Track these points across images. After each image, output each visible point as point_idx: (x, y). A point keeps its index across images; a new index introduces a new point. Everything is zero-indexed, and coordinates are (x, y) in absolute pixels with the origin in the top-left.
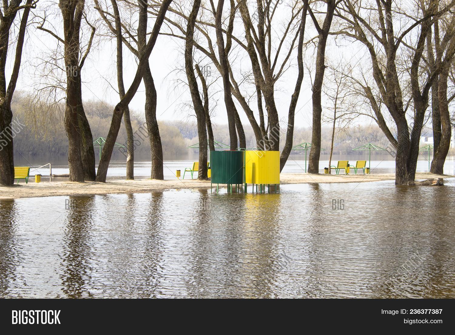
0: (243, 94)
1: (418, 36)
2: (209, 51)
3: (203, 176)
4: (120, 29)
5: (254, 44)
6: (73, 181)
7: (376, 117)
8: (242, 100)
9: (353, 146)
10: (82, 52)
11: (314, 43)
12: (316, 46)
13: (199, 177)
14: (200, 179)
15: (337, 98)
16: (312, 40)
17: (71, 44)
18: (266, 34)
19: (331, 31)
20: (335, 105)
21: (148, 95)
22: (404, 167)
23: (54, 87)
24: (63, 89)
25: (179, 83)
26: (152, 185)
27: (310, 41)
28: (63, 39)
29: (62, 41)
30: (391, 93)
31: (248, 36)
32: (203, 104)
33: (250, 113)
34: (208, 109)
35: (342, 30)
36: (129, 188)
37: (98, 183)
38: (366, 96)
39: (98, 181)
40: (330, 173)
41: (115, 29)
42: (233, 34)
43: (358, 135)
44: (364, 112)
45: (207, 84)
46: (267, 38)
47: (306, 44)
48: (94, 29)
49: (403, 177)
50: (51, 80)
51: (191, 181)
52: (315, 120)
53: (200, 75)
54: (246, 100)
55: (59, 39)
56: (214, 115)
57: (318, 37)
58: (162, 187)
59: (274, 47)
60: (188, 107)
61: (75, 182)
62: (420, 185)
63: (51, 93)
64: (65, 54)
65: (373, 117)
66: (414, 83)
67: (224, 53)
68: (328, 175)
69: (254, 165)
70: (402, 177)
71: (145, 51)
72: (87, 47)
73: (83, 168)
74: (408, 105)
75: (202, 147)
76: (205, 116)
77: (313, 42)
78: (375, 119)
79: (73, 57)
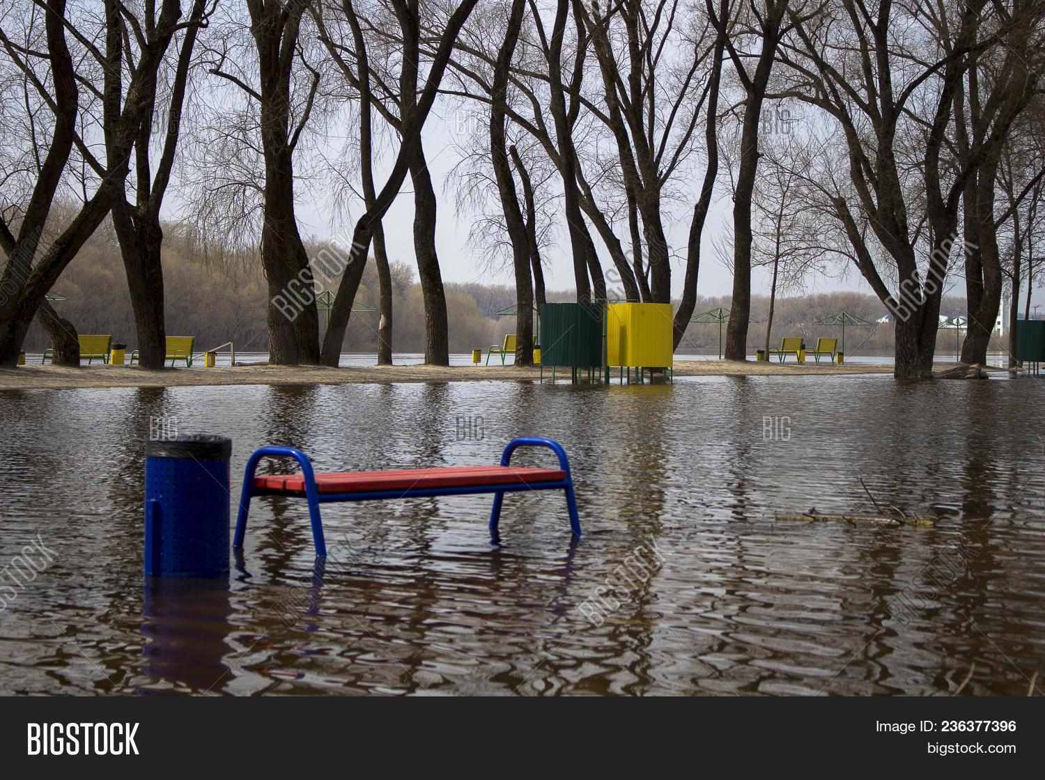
0: (600, 206)
1: (939, 93)
2: (535, 124)
3: (524, 359)
4: (367, 79)
5: (621, 112)
6: (277, 364)
7: (856, 255)
8: (599, 218)
9: (808, 334)
10: (294, 115)
11: (736, 115)
12: (739, 121)
13: (517, 361)
14: (518, 366)
15: (781, 216)
16: (732, 109)
17: (273, 101)
18: (645, 92)
19: (768, 91)
20: (778, 229)
21: (418, 203)
22: (913, 345)
23: (242, 184)
24: (259, 188)
25: (479, 180)
26: (429, 373)
27: (728, 111)
28: (260, 92)
29: (256, 95)
30: (886, 200)
31: (610, 98)
32: (525, 222)
33: (613, 244)
34: (535, 232)
35: (790, 89)
36: (383, 377)
37: (325, 369)
38: (837, 216)
39: (324, 364)
40: (768, 359)
41: (357, 78)
42: (581, 93)
43: (819, 311)
44: (833, 245)
45: (532, 182)
46: (646, 101)
47: (721, 116)
48: (317, 76)
49: (909, 363)
50: (235, 173)
51: (502, 368)
52: (740, 257)
53: (520, 166)
54: (607, 220)
55: (252, 93)
56: (546, 244)
57: (744, 103)
58: (447, 376)
59: (661, 117)
60: (495, 228)
61: (280, 366)
62: (943, 378)
63: (236, 197)
64: (262, 121)
65: (850, 256)
66: (931, 182)
67: (566, 124)
68: (765, 364)
69: (623, 331)
70: (907, 362)
71: (414, 115)
72: (304, 106)
73: (295, 339)
74: (918, 232)
75: (523, 303)
76: (528, 244)
77: (734, 113)
78: (853, 259)
79: (278, 124)
